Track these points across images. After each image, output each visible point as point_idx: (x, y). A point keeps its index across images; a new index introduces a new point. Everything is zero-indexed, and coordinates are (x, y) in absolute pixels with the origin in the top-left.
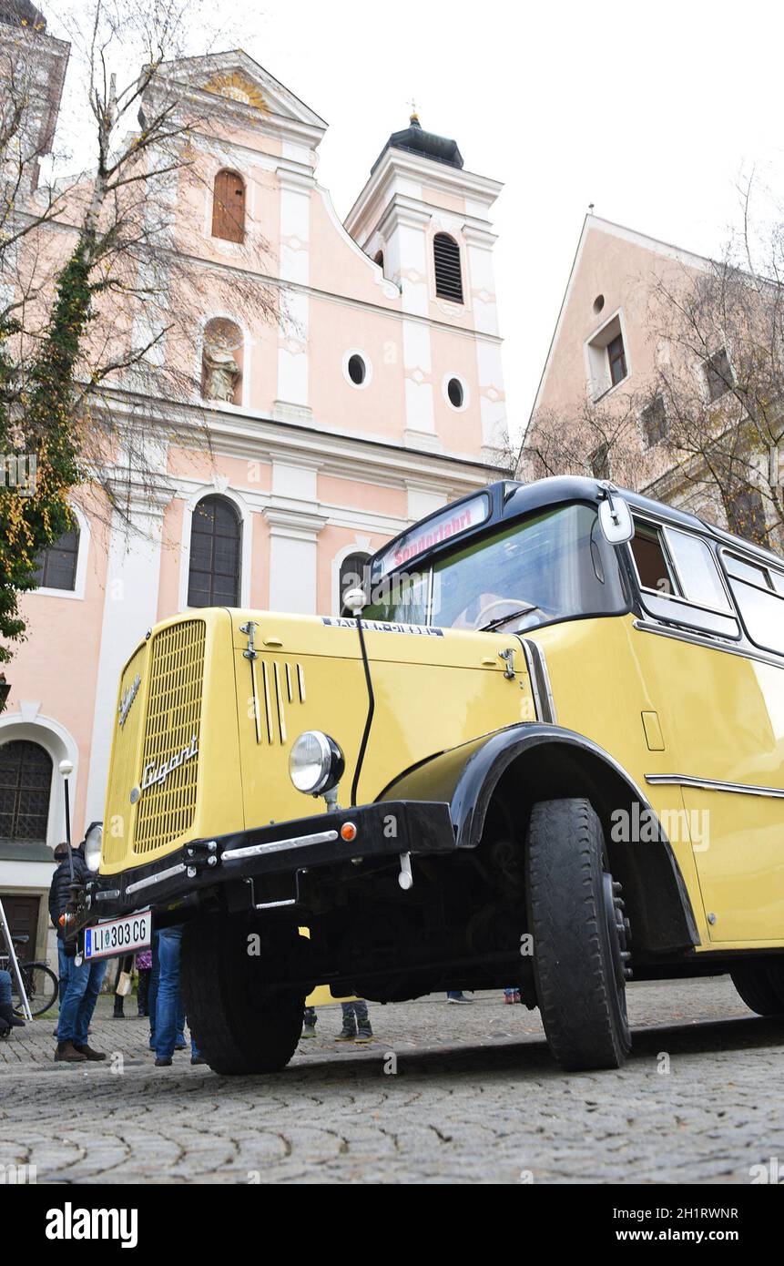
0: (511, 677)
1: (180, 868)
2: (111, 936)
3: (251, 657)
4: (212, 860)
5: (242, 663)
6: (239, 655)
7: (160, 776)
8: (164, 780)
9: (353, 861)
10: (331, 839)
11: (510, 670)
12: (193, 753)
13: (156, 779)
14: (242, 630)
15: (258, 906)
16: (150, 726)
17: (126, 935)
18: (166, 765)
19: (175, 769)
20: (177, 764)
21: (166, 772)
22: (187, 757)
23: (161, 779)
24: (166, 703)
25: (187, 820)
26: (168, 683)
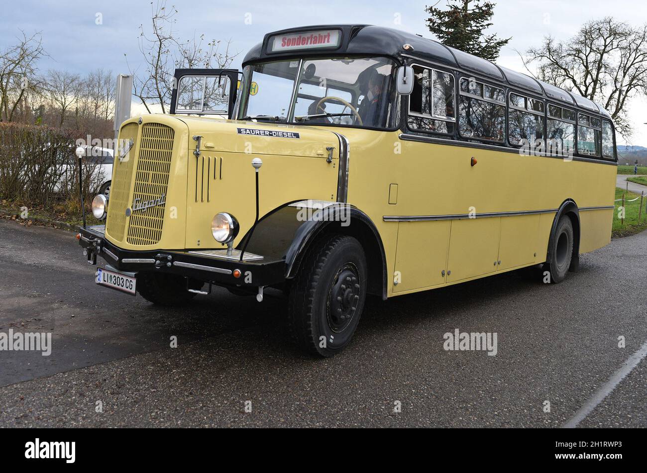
0: (329, 162)
1: (152, 260)
2: (113, 279)
3: (197, 155)
4: (169, 264)
5: (192, 157)
6: (191, 152)
7: (143, 207)
8: (145, 210)
9: (238, 285)
10: (228, 273)
11: (330, 158)
12: (162, 203)
13: (141, 208)
14: (194, 138)
15: (190, 290)
16: (139, 176)
17: (121, 282)
18: (147, 202)
19: (152, 207)
20: (153, 205)
21: (146, 206)
22: (159, 204)
23: (144, 209)
24: (148, 166)
25: (158, 236)
26: (150, 155)
